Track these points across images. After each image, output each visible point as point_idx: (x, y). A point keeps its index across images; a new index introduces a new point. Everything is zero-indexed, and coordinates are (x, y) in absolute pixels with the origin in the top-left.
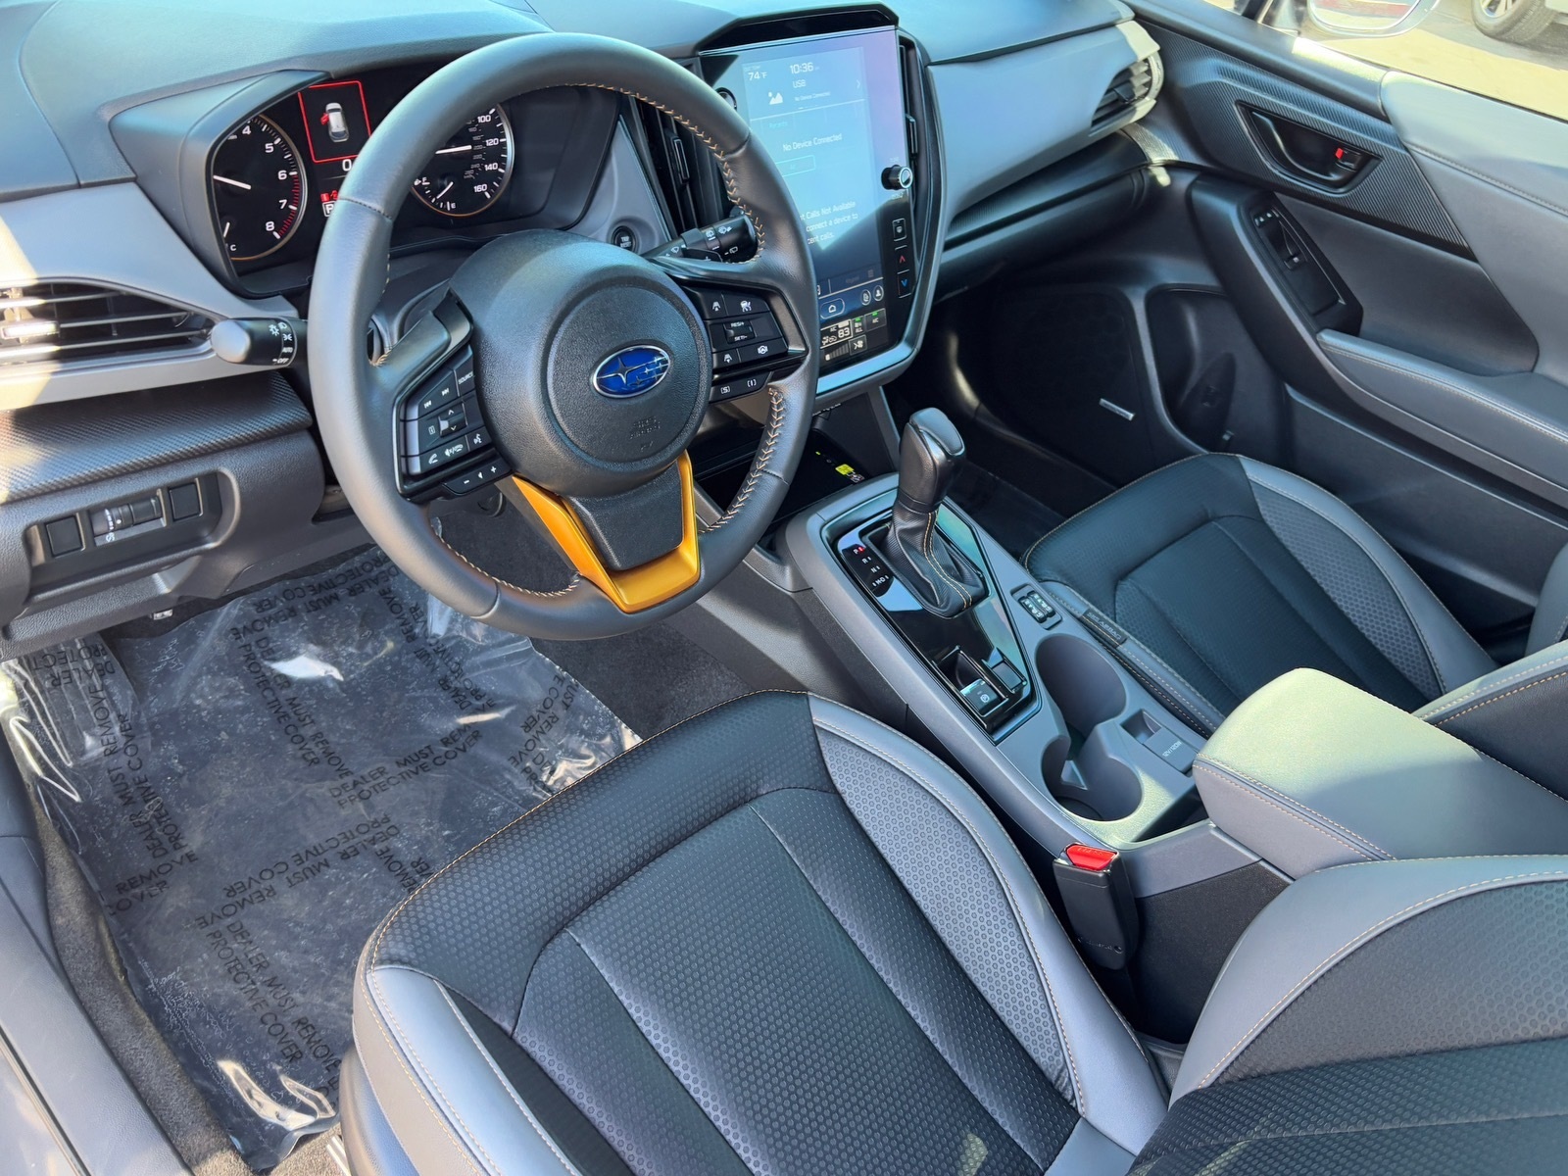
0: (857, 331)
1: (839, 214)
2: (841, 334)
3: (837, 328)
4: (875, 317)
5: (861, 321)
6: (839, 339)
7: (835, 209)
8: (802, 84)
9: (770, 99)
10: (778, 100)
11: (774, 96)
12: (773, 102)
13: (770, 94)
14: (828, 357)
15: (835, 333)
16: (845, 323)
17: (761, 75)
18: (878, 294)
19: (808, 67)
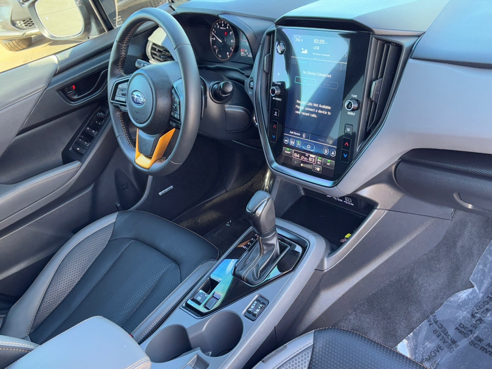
0: (318, 163)
1: (322, 109)
2: (310, 159)
3: (309, 156)
4: (329, 162)
5: (321, 159)
6: (308, 160)
7: (320, 106)
8: (318, 48)
9: (302, 51)
10: (306, 52)
11: (304, 50)
12: (303, 52)
13: (303, 49)
14: (302, 165)
15: (308, 157)
16: (314, 156)
17: (300, 40)
18: (333, 153)
19: (322, 42)
